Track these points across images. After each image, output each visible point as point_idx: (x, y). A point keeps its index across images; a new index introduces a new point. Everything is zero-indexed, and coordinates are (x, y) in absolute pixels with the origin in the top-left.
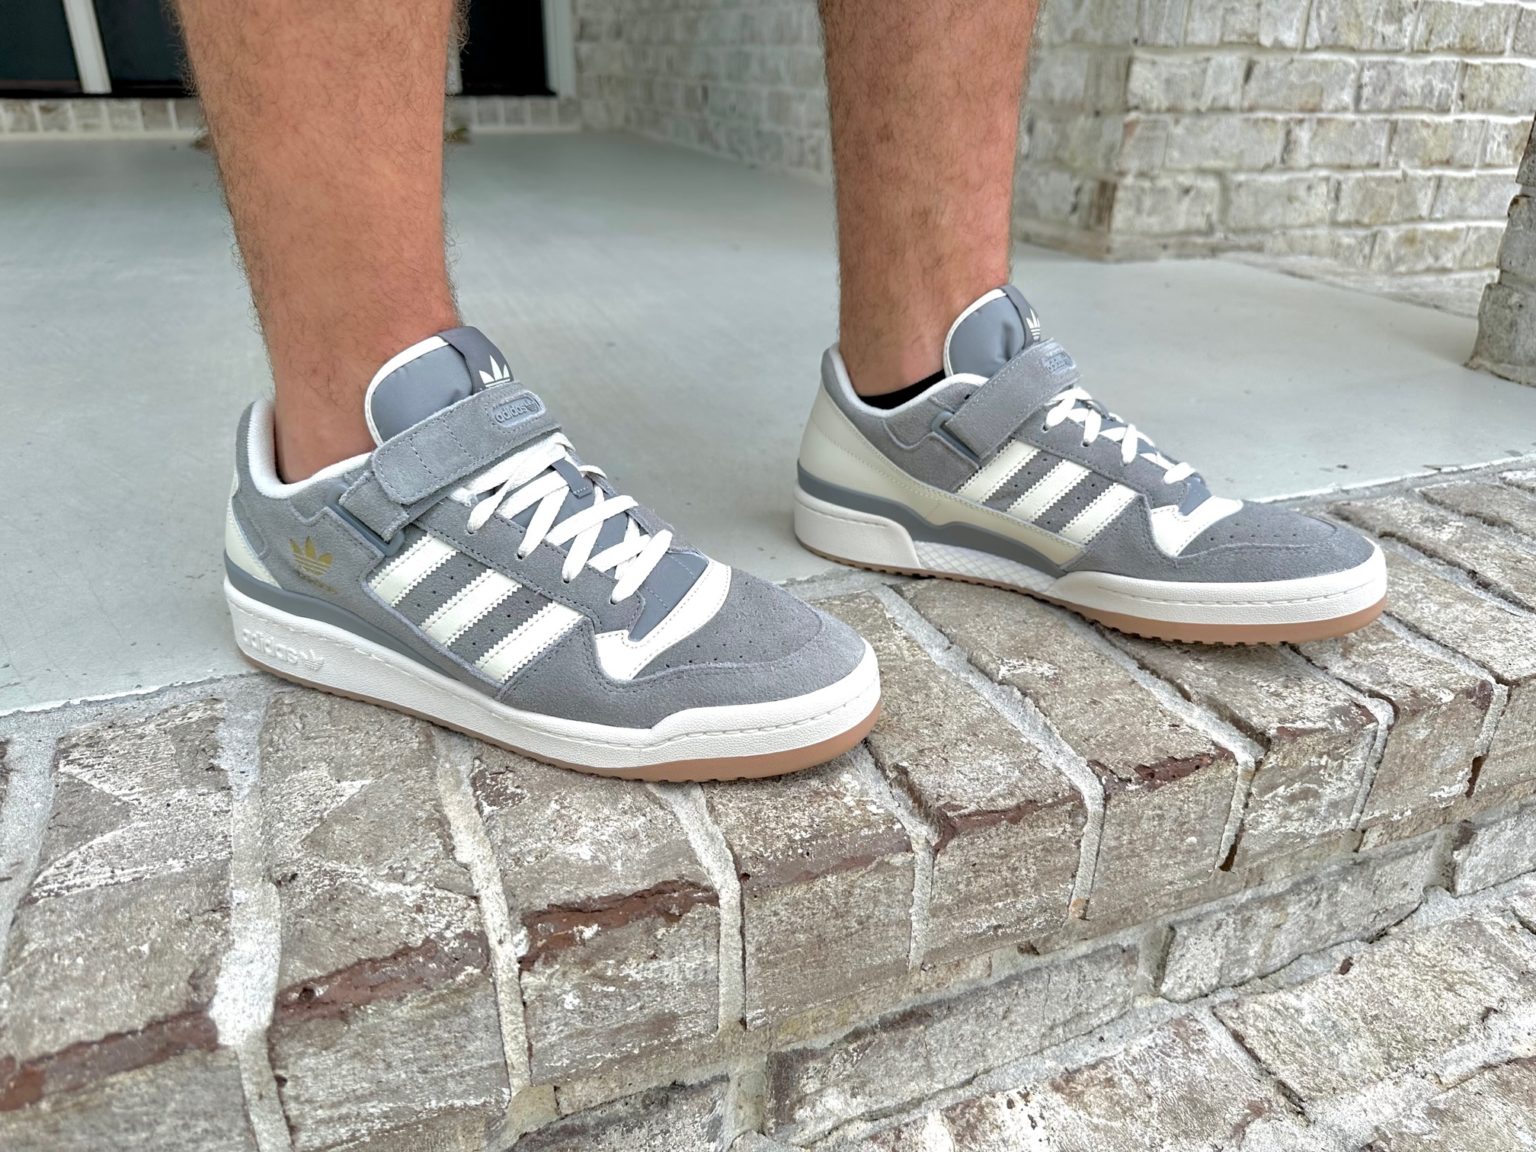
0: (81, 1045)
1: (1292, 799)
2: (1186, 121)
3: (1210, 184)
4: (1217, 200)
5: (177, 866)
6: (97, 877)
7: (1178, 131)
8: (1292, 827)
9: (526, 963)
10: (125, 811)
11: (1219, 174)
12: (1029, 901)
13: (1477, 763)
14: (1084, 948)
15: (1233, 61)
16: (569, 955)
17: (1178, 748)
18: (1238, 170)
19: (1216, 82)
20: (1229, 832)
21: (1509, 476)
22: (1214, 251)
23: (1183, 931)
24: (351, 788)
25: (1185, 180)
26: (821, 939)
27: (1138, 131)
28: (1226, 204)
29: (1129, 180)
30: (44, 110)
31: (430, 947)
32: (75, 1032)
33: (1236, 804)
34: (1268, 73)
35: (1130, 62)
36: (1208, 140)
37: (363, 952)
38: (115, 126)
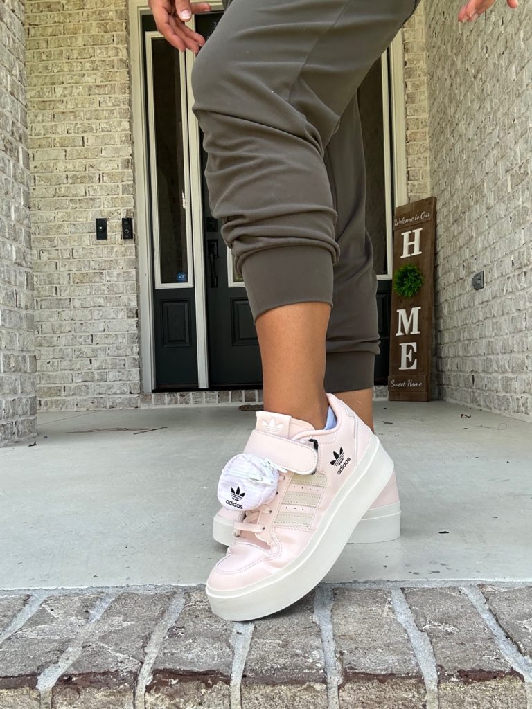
5: (57, 637)
6: (33, 636)
9: (148, 689)
10: (53, 619)
16: (165, 689)
24: (126, 624)
30: (181, 396)
31: (116, 674)
37: (94, 670)
38: (207, 402)
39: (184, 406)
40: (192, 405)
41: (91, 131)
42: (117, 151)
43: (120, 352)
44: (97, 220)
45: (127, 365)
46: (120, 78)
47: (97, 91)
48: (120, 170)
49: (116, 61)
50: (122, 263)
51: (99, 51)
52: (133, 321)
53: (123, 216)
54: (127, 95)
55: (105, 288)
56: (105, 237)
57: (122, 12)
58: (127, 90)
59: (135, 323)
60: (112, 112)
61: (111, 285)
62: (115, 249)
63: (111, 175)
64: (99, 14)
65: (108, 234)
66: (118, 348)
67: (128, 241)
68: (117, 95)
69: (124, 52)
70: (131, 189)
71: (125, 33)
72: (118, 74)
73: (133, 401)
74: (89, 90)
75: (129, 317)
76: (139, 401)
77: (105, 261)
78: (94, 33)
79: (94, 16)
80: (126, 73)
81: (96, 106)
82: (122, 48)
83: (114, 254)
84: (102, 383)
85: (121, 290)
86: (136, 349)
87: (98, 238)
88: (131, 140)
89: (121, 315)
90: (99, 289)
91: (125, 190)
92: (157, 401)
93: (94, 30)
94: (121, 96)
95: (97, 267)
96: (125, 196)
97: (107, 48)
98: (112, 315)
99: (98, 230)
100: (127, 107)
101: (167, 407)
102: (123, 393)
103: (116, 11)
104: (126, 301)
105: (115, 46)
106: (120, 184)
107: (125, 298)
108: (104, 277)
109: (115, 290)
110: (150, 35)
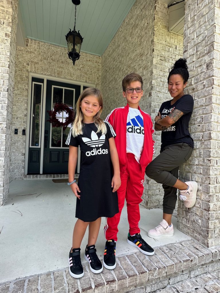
0: (86, 288)
1: (152, 275)
2: (154, 196)
3: (158, 201)
4: (158, 202)
7: (153, 197)
8: (152, 278)
9: (106, 285)
11: (158, 200)
12: (134, 282)
13: (166, 273)
14: (139, 287)
15: (158, 190)
16: (109, 284)
17: (144, 271)
18: (160, 200)
19: (157, 192)
20: (148, 278)
21: (175, 244)
22: (159, 208)
23: (147, 286)
25: (155, 201)
26: (122, 285)
27: (149, 197)
28: (159, 203)
29: (149, 201)
30: (36, 176)
31: (102, 283)
32: (86, 287)
33: (148, 276)
34: (161, 191)
35: (148, 191)
36: (156, 197)
37: (98, 283)
38: (43, 178)
39: (36, 179)
40: (38, 179)
41: (16, 105)
42: (23, 112)
43: (19, 164)
44: (15, 129)
45: (21, 168)
46: (25, 93)
47: (18, 95)
48: (23, 117)
49: (24, 89)
50: (22, 141)
51: (20, 85)
52: (23, 156)
53: (23, 129)
54: (27, 98)
55: (16, 147)
56: (17, 134)
57: (27, 76)
58: (27, 97)
59: (24, 157)
60: (22, 102)
61: (18, 147)
62: (20, 137)
63: (20, 118)
64: (21, 75)
65: (18, 133)
66: (18, 163)
67: (24, 136)
68: (24, 97)
69: (27, 87)
70: (26, 122)
71: (27, 82)
72: (25, 92)
73: (22, 177)
74: (16, 95)
75: (22, 155)
76: (23, 178)
77: (16, 140)
78: (19, 80)
79: (19, 76)
80: (27, 92)
81: (17, 99)
82: (26, 85)
83: (19, 139)
84: (13, 173)
85: (21, 148)
86: (23, 164)
87: (15, 134)
88: (27, 109)
89: (20, 155)
90: (14, 147)
91: (24, 122)
92: (29, 178)
93: (19, 79)
94: (26, 98)
95: (14, 141)
96: (24, 124)
97: (22, 85)
98: (17, 154)
99: (15, 132)
100: (27, 101)
101: (31, 179)
102: (19, 175)
103: (26, 76)
104: (22, 151)
105: (24, 84)
106: (23, 121)
107: (21, 150)
108: (16, 144)
109: (19, 148)
110: (34, 83)
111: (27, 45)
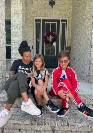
29: (90, 79)
35: (90, 74)
42: (31, 38)
53: (32, 46)
57: (33, 19)
63: (31, 41)
64: (30, 19)
67: (32, 49)
70: (33, 43)
74: (28, 29)
75: (32, 59)
80: (33, 27)
82: (33, 24)
88: (33, 36)
100: (33, 32)
110: (36, 22)
111: (32, 3)
